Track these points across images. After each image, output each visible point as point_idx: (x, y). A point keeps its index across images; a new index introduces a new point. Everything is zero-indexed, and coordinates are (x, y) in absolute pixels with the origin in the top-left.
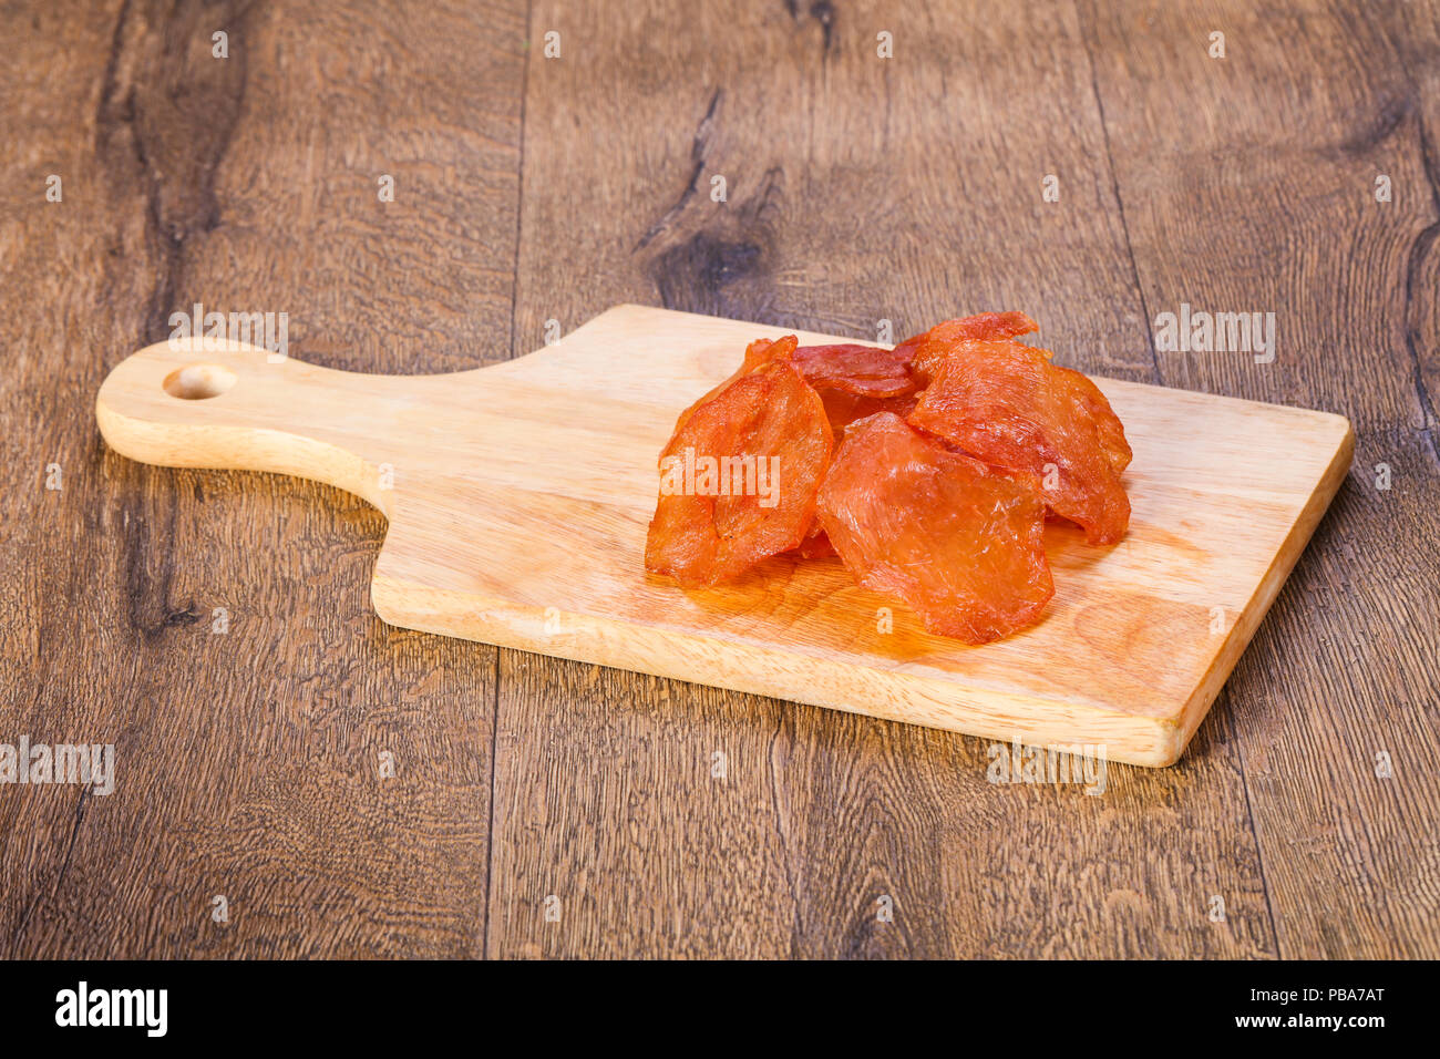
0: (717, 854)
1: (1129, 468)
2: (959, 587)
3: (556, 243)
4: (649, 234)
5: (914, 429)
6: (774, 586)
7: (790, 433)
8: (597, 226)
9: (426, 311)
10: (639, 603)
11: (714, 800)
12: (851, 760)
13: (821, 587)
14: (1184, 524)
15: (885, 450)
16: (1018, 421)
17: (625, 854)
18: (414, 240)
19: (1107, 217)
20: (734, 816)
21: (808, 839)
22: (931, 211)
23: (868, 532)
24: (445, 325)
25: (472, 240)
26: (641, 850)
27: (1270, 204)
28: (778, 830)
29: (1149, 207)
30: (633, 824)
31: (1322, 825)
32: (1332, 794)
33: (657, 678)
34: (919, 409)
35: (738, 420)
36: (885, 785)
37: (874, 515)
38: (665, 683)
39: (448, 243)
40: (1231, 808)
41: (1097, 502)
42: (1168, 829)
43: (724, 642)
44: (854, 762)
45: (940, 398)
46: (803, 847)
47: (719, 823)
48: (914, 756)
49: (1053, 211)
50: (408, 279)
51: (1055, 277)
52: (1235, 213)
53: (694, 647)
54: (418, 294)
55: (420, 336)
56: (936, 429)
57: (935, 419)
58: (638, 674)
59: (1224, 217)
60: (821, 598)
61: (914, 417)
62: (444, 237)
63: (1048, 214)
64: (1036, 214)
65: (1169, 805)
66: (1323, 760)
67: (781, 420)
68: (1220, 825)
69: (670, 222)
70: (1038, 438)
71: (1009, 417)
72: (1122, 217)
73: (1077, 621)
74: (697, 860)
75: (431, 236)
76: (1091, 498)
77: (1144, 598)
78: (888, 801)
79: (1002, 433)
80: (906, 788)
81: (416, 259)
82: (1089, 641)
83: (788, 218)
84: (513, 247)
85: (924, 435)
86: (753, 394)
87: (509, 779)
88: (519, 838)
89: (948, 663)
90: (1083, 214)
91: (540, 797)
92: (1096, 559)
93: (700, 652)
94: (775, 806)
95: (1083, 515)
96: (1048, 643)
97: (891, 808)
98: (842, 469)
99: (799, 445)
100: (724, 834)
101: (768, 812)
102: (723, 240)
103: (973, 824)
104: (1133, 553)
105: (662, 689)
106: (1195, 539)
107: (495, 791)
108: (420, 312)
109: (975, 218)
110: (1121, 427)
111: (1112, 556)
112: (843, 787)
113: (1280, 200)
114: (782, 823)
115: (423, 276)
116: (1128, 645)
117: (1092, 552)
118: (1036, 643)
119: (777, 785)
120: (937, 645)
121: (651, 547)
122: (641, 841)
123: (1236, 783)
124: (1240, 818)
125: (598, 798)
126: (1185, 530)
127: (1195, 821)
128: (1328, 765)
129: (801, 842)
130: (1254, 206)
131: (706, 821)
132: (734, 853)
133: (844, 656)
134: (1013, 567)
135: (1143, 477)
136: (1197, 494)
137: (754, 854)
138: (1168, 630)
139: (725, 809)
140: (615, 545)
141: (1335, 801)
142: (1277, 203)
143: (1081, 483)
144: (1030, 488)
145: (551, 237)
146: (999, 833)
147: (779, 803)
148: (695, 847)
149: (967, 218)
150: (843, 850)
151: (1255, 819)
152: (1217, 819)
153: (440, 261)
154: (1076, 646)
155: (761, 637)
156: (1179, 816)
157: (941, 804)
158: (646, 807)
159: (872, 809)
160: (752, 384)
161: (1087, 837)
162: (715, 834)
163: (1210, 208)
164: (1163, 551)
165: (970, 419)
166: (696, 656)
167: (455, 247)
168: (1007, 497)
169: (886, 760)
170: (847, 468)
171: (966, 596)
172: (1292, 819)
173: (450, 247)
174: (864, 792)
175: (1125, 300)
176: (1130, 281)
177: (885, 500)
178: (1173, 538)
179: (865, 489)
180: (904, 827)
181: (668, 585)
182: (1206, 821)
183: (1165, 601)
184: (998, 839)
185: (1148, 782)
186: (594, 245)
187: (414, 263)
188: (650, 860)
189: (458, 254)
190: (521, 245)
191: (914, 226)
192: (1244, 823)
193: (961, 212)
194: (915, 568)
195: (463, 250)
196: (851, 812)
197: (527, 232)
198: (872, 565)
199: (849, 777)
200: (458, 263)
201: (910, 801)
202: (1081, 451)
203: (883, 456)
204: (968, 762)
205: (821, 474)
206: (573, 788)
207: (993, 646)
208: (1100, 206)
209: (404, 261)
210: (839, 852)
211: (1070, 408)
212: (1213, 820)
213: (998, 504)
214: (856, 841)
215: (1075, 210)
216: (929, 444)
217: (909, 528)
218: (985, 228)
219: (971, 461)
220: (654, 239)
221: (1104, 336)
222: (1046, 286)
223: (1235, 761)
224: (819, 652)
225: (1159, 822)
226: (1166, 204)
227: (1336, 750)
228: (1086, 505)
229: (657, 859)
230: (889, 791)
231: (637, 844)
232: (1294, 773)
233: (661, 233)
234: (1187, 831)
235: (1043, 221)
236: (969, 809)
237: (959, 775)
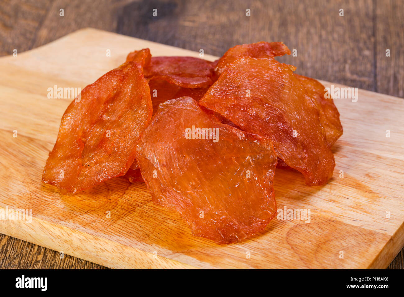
1: (342, 138)
2: (217, 208)
5: (203, 108)
6: (114, 196)
7: (130, 106)
10: (32, 201)
13: (141, 199)
14: (368, 175)
15: (182, 120)
16: (268, 107)
23: (165, 169)
33: (39, 247)
34: (206, 96)
35: (104, 96)
37: (170, 159)
38: (43, 250)
41: (314, 159)
43: (73, 229)
45: (220, 90)
51: (329, 29)
53: (56, 231)
56: (216, 109)
57: (216, 103)
58: (29, 243)
60: (138, 206)
61: (203, 101)
67: (127, 98)
70: (280, 118)
71: (263, 105)
73: (288, 233)
76: (310, 156)
77: (333, 221)
79: (257, 113)
82: (293, 247)
85: (207, 112)
86: (114, 82)
89: (202, 255)
92: (309, 194)
93: (61, 235)
95: (303, 167)
96: (267, 247)
98: (154, 130)
99: (134, 113)
104: (332, 192)
105: (39, 254)
106: (372, 186)
110: (338, 114)
111: (320, 193)
116: (316, 252)
117: (308, 189)
118: (260, 246)
120: (199, 242)
121: (48, 167)
126: (367, 179)
133: (141, 245)
134: (252, 197)
135: (349, 144)
136: (379, 157)
138: (344, 244)
140: (32, 164)
143: (305, 147)
144: (269, 148)
154: (283, 250)
155: (96, 229)
160: (115, 75)
164: (351, 192)
165: (238, 105)
166: (58, 237)
168: (254, 153)
170: (157, 129)
171: (222, 214)
175: (365, 43)
176: (370, 33)
177: (177, 150)
178: (359, 184)
179: (166, 143)
181: (52, 191)
183: (346, 225)
194: (190, 194)
198: (165, 190)
202: (307, 127)
203: (180, 123)
205: (142, 130)
207: (233, 246)
211: (303, 101)
213: (248, 157)
216: (210, 117)
217: (191, 168)
219: (235, 130)
221: (349, 61)
222: (324, 33)
224: (127, 241)
228: (306, 161)
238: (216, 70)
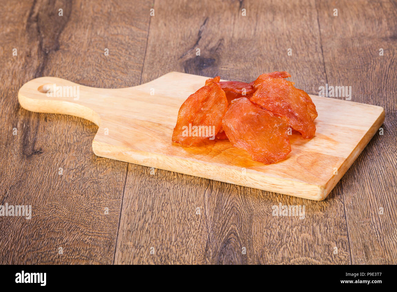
0: (187, 220)
1: (317, 119)
2: (263, 148)
3: (156, 57)
4: (183, 55)
5: (252, 102)
6: (209, 147)
7: (216, 103)
8: (168, 53)
9: (116, 73)
10: (169, 150)
11: (187, 205)
12: (228, 196)
13: (222, 148)
14: (332, 134)
15: (243, 108)
16: (283, 102)
17: (160, 219)
18: (115, 55)
19: (318, 54)
20: (193, 210)
21: (214, 217)
22: (266, 51)
23: (237, 131)
24: (122, 77)
25: (132, 55)
26: (165, 218)
27: (367, 52)
28: (205, 214)
29: (331, 52)
30: (163, 211)
31: (366, 218)
32: (370, 210)
33: (174, 172)
34: (253, 97)
35: (201, 99)
36: (238, 203)
37: (239, 126)
38: (176, 174)
39: (125, 56)
40: (340, 212)
41: (306, 126)
42: (320, 218)
43: (193, 162)
44: (229, 197)
45: (260, 94)
46: (212, 219)
47: (188, 212)
48: (247, 195)
49: (302, 52)
50: (112, 65)
51: (301, 69)
52: (356, 54)
53: (184, 163)
54: (114, 69)
55: (114, 80)
56: (258, 103)
57: (258, 100)
58: (168, 171)
59: (353, 55)
60: (223, 151)
61: (252, 99)
62: (124, 54)
63: (301, 53)
64: (297, 53)
65: (321, 211)
66: (368, 200)
67: (213, 99)
68: (336, 217)
69: (190, 52)
70: (289, 107)
71: (281, 100)
72: (323, 55)
73: (297, 159)
74: (181, 221)
75: (120, 54)
76: (304, 125)
77: (318, 153)
78: (238, 207)
79: (278, 104)
80: (244, 204)
81: (115, 60)
82: (300, 164)
83: (224, 52)
84: (143, 58)
85: (255, 105)
86: (206, 92)
87: (128, 198)
88: (129, 214)
89: (258, 169)
90: (311, 53)
91: (137, 203)
92: (305, 143)
93: (186, 165)
94: (205, 208)
95: (301, 130)
96: (288, 165)
97: (239, 209)
98: (230, 113)
99: (218, 106)
100: (189, 215)
101: (203, 209)
102: (205, 57)
103: (263, 214)
104: (316, 141)
105: (175, 175)
106: (335, 138)
107: (123, 201)
108: (114, 74)
109: (279, 54)
110: (315, 107)
111: (310, 142)
112: (225, 203)
113: (370, 51)
114: (206, 212)
115: (117, 64)
116: (312, 166)
117: (304, 141)
118: (285, 165)
119: (206, 202)
120: (256, 164)
121: (174, 135)
122: (165, 216)
123: (342, 206)
124: (342, 215)
125: (153, 203)
126: (332, 136)
127: (329, 216)
128: (370, 202)
129: (211, 218)
130: (362, 53)
131: (184, 211)
132: (192, 220)
133: (228, 166)
134: (279, 143)
135: (320, 121)
136: (336, 126)
137: (198, 220)
138: (324, 162)
139: (190, 208)
140: (164, 135)
141: (371, 211)
142: (369, 52)
143: (301, 121)
144: (285, 120)
145: (155, 55)
146: (270, 217)
147: (206, 207)
148: (180, 218)
149: (277, 53)
150: (224, 220)
151: (346, 216)
152: (335, 215)
153: (122, 61)
154: (296, 166)
155: (204, 160)
156: (324, 214)
157: (254, 209)
158: (167, 207)
159: (233, 209)
160: (206, 89)
161: (296, 219)
162: (187, 215)
163: (349, 53)
164: (325, 141)
165: (269, 100)
166: (185, 166)
167: (127, 57)
168: (278, 123)
169: (239, 196)
170: (231, 112)
171: (265, 150)
172: (358, 216)
173: (125, 57)
174: (231, 205)
175: (321, 76)
176: (323, 71)
177: (242, 122)
178: (328, 138)
179: (236, 119)
180: (242, 214)
181: (178, 146)
182: (332, 216)
183: (325, 155)
184: (270, 219)
185: (316, 204)
186: (167, 58)
187: (114, 61)
188: (167, 221)
189: (127, 59)
190: (146, 57)
191: (261, 55)
192: (343, 217)
193: (275, 52)
194: (250, 142)
195: (129, 58)
196: (227, 210)
197: (148, 54)
198: (237, 141)
199: (227, 201)
200: (127, 61)
201: (245, 207)
202: (302, 112)
203: (242, 110)
204: (263, 198)
205: (224, 114)
206: (146, 201)
207: (272, 165)
208: (316, 51)
209: (111, 60)
210: (223, 221)
211: (299, 99)
212: (334, 216)
213: (276, 125)
214: (228, 218)
215: (309, 53)
216: (256, 107)
217: (249, 130)
218: (282, 56)
219: (268, 112)
220: (185, 57)
221: (314, 85)
222: (298, 72)
223: (342, 200)
224: (221, 165)
225: (318, 216)
226: (336, 51)
227: (372, 198)
228: (302, 127)
229: (169, 221)
230: (239, 205)
231: (164, 217)
232: (359, 204)
233: (187, 55)
234: (326, 218)
235: (299, 55)
236: (262, 210)
237: (260, 201)
238: (254, 86)
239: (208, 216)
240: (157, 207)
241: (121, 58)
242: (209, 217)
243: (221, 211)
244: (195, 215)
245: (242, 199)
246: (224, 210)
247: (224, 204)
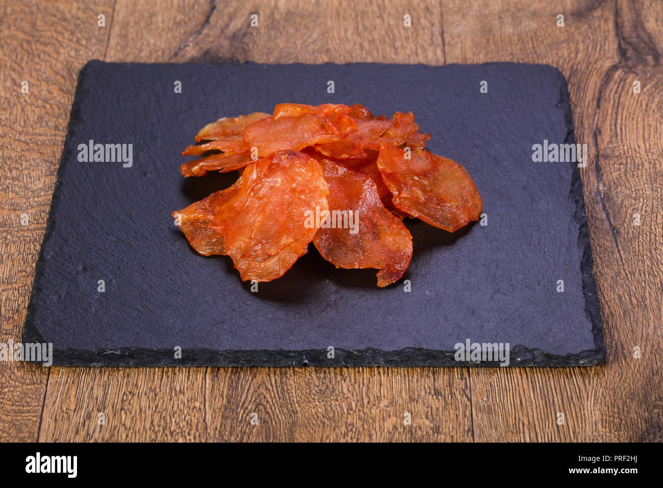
0: (168, 434)
3: (128, 50)
4: (180, 49)
8: (152, 41)
9: (50, 92)
11: (171, 400)
12: (250, 379)
17: (117, 430)
18: (49, 43)
19: (435, 50)
20: (180, 410)
21: (221, 427)
22: (338, 42)
24: (59, 102)
25: (82, 45)
26: (126, 429)
27: (527, 47)
28: (204, 421)
29: (459, 45)
30: (123, 412)
31: (513, 433)
32: (520, 414)
36: (268, 396)
39: (69, 46)
40: (462, 422)
42: (425, 433)
44: (252, 380)
46: (217, 432)
47: (172, 414)
48: (287, 377)
49: (405, 44)
50: (43, 68)
52: (507, 51)
54: (47, 80)
55: (45, 107)
59: (501, 53)
62: (66, 42)
63: (403, 46)
64: (396, 46)
65: (427, 418)
66: (517, 392)
68: (454, 432)
69: (192, 42)
72: (444, 51)
74: (156, 437)
75: (59, 41)
78: (268, 406)
80: (280, 398)
81: (49, 56)
83: (258, 42)
84: (104, 51)
87: (57, 382)
88: (58, 418)
90: (423, 47)
91: (73, 393)
94: (205, 406)
97: (269, 410)
100: (173, 421)
101: (200, 409)
102: (220, 55)
103: (315, 422)
107: (48, 389)
108: (46, 93)
109: (362, 47)
112: (244, 395)
113: (533, 44)
114: (207, 416)
115: (51, 67)
119: (207, 392)
122: (126, 423)
123: (466, 406)
124: (466, 428)
125: (105, 394)
127: (441, 429)
128: (520, 395)
129: (216, 429)
130: (518, 47)
131: (164, 413)
132: (178, 434)
137: (189, 434)
139: (176, 406)
141: (522, 418)
142: (531, 46)
145: (126, 46)
146: (329, 429)
147: (207, 404)
148: (156, 428)
149: (357, 47)
150: (240, 435)
151: (475, 429)
152: (453, 428)
153: (62, 57)
156: (432, 425)
157: (298, 409)
158: (132, 401)
159: (259, 410)
161: (379, 434)
162: (168, 421)
163: (493, 47)
167: (71, 49)
169: (271, 380)
172: (496, 429)
173: (69, 49)
174: (256, 399)
180: (276, 423)
182: (447, 429)
184: (328, 433)
185: (417, 402)
186: (148, 54)
187: (47, 58)
188: (130, 435)
189: (73, 53)
190: (109, 50)
191: (328, 50)
192: (468, 431)
193: (355, 43)
195: (76, 50)
196: (247, 412)
197: (113, 42)
199: (248, 390)
200: (72, 60)
201: (281, 406)
204: (317, 383)
206: (92, 388)
208: (432, 43)
209: (42, 56)
210: (237, 435)
212: (451, 429)
214: (247, 429)
215: (418, 46)
218: (367, 54)
220: (182, 53)
223: (468, 392)
225: (420, 428)
226: (469, 43)
227: (526, 386)
229: (134, 434)
230: (270, 400)
231: (124, 425)
232: (500, 400)
233: (187, 48)
234: (436, 435)
235: (400, 50)
236: (314, 413)
237: (310, 391)
239: (209, 424)
240: (111, 402)
241: (62, 50)
242: (212, 427)
243: (235, 414)
244: (185, 423)
245: (276, 387)
246: (242, 412)
247: (241, 397)
